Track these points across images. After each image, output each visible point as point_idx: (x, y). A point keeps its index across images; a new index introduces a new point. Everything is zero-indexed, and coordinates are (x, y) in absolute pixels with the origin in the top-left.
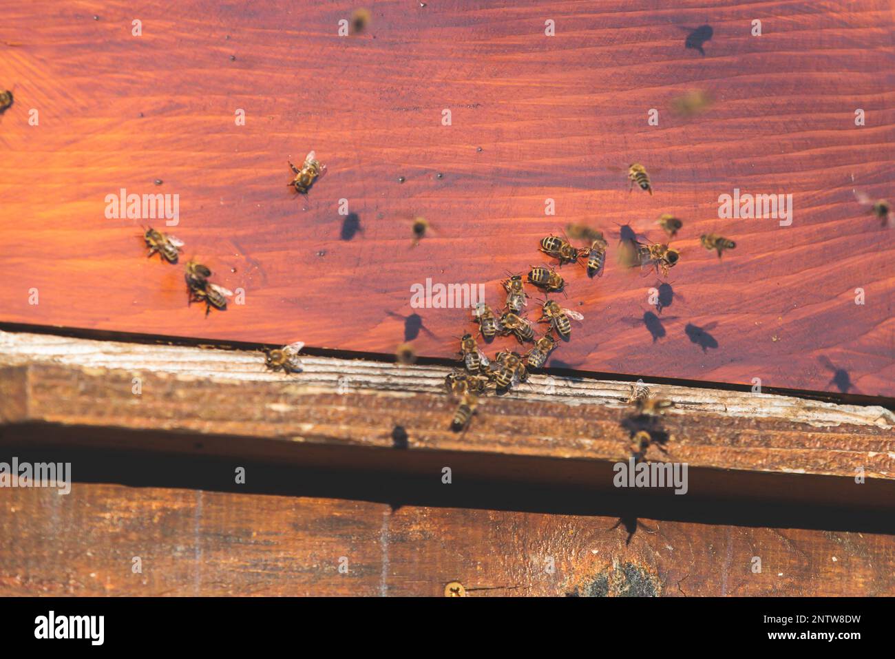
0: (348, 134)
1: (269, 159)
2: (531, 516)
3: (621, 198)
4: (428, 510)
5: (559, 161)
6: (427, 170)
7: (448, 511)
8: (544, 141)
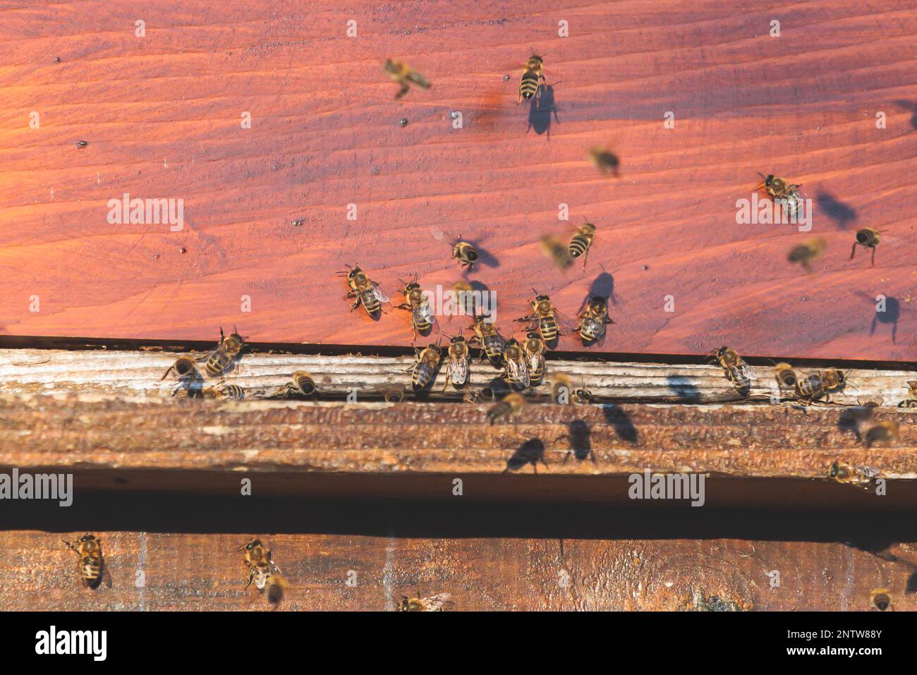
0: (330, 68)
1: (228, 107)
2: (583, 542)
3: (698, 128)
4: (446, 542)
5: (613, 86)
6: (436, 110)
7: (473, 542)
8: (593, 62)
